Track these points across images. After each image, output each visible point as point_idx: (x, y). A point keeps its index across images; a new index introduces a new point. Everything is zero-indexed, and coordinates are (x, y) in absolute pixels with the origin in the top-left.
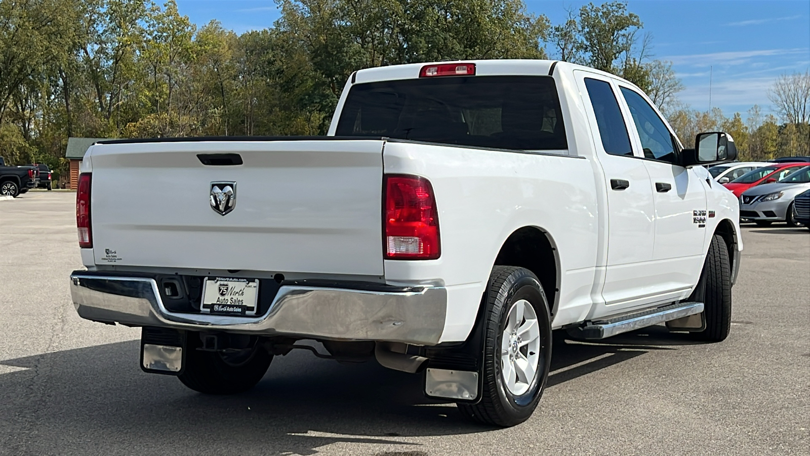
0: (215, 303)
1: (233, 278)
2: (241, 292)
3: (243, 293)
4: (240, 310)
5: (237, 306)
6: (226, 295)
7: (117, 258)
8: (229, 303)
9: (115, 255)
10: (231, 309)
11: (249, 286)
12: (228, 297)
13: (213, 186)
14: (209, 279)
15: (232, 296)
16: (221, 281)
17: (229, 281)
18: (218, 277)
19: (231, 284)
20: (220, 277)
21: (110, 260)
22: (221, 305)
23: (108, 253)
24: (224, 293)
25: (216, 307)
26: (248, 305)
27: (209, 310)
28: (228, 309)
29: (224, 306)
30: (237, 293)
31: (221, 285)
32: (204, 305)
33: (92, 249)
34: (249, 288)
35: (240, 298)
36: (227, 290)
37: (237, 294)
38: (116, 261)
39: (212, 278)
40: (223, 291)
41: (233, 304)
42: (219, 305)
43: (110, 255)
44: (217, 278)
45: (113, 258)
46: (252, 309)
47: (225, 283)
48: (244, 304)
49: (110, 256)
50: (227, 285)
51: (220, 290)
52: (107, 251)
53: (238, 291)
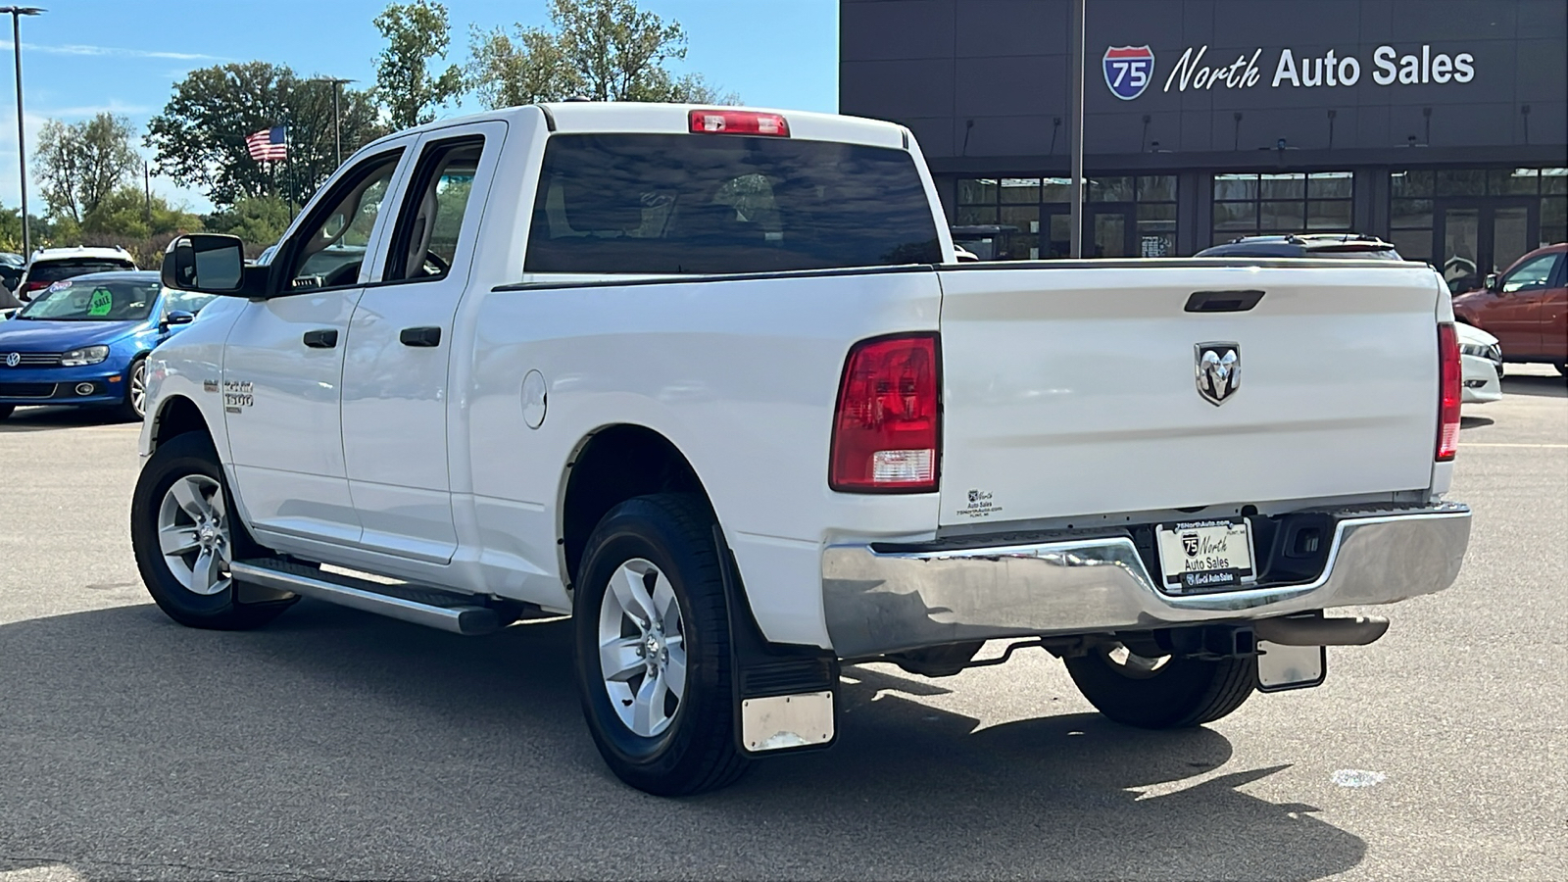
0: (1184, 571)
1: (1206, 521)
2: (1221, 545)
3: (1224, 546)
4: (1230, 577)
5: (1225, 571)
6: (1198, 553)
7: (993, 506)
8: (1206, 568)
9: (989, 501)
10: (1216, 579)
11: (1234, 533)
12: (1201, 557)
13: (1203, 351)
14: (1164, 529)
15: (1208, 555)
16: (1187, 528)
17: (1200, 527)
18: (1180, 522)
19: (1202, 533)
20: (1184, 522)
21: (974, 514)
22: (1198, 572)
23: (973, 500)
24: (1193, 550)
25: (1190, 578)
26: (1241, 567)
27: (1179, 585)
28: (1211, 579)
29: (1202, 574)
30: (1215, 547)
31: (1185, 537)
32: (1168, 577)
33: (938, 494)
34: (1234, 536)
35: (1222, 556)
36: (1197, 544)
37: (1216, 550)
38: (989, 513)
39: (1170, 526)
40: (1191, 548)
41: (1213, 568)
42: (1194, 574)
43: (978, 502)
44: (1179, 525)
45: (983, 508)
46: (1248, 572)
47: (1192, 531)
48: (1230, 566)
49: (976, 505)
50: (1195, 536)
51: (1186, 545)
52: (972, 497)
53: (1215, 543)
